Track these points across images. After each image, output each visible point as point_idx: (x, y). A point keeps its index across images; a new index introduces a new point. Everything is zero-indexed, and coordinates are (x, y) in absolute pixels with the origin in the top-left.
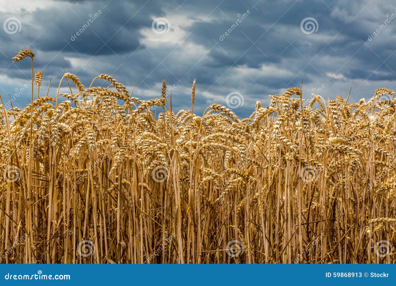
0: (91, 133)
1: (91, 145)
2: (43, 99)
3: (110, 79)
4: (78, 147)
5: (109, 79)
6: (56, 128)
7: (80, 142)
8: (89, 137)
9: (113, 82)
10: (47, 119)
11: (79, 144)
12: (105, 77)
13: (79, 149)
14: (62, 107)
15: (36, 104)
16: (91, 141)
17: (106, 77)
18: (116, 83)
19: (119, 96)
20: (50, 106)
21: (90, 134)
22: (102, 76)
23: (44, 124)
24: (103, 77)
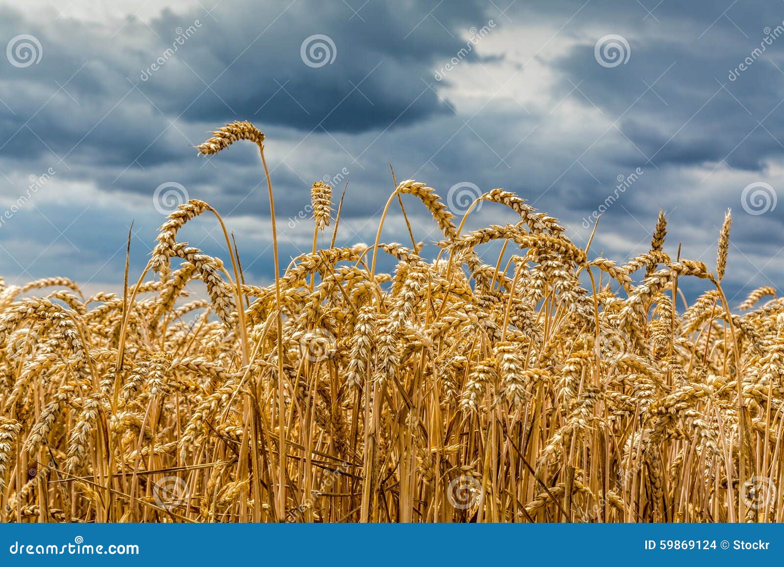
0: (509, 352)
1: (513, 387)
2: (328, 256)
3: (515, 205)
4: (471, 390)
5: (512, 203)
6: (389, 337)
7: (475, 374)
8: (506, 365)
9: (523, 213)
10: (370, 315)
11: (471, 382)
12: (502, 198)
13: (473, 394)
14: (416, 283)
15: (310, 269)
16: (513, 375)
17: (506, 200)
18: (530, 216)
19: (566, 251)
20: (355, 275)
21: (506, 356)
22: (493, 195)
23: (363, 328)
24: (496, 197)
